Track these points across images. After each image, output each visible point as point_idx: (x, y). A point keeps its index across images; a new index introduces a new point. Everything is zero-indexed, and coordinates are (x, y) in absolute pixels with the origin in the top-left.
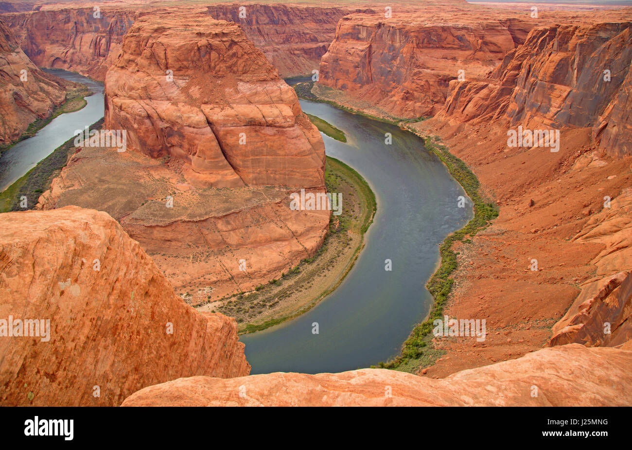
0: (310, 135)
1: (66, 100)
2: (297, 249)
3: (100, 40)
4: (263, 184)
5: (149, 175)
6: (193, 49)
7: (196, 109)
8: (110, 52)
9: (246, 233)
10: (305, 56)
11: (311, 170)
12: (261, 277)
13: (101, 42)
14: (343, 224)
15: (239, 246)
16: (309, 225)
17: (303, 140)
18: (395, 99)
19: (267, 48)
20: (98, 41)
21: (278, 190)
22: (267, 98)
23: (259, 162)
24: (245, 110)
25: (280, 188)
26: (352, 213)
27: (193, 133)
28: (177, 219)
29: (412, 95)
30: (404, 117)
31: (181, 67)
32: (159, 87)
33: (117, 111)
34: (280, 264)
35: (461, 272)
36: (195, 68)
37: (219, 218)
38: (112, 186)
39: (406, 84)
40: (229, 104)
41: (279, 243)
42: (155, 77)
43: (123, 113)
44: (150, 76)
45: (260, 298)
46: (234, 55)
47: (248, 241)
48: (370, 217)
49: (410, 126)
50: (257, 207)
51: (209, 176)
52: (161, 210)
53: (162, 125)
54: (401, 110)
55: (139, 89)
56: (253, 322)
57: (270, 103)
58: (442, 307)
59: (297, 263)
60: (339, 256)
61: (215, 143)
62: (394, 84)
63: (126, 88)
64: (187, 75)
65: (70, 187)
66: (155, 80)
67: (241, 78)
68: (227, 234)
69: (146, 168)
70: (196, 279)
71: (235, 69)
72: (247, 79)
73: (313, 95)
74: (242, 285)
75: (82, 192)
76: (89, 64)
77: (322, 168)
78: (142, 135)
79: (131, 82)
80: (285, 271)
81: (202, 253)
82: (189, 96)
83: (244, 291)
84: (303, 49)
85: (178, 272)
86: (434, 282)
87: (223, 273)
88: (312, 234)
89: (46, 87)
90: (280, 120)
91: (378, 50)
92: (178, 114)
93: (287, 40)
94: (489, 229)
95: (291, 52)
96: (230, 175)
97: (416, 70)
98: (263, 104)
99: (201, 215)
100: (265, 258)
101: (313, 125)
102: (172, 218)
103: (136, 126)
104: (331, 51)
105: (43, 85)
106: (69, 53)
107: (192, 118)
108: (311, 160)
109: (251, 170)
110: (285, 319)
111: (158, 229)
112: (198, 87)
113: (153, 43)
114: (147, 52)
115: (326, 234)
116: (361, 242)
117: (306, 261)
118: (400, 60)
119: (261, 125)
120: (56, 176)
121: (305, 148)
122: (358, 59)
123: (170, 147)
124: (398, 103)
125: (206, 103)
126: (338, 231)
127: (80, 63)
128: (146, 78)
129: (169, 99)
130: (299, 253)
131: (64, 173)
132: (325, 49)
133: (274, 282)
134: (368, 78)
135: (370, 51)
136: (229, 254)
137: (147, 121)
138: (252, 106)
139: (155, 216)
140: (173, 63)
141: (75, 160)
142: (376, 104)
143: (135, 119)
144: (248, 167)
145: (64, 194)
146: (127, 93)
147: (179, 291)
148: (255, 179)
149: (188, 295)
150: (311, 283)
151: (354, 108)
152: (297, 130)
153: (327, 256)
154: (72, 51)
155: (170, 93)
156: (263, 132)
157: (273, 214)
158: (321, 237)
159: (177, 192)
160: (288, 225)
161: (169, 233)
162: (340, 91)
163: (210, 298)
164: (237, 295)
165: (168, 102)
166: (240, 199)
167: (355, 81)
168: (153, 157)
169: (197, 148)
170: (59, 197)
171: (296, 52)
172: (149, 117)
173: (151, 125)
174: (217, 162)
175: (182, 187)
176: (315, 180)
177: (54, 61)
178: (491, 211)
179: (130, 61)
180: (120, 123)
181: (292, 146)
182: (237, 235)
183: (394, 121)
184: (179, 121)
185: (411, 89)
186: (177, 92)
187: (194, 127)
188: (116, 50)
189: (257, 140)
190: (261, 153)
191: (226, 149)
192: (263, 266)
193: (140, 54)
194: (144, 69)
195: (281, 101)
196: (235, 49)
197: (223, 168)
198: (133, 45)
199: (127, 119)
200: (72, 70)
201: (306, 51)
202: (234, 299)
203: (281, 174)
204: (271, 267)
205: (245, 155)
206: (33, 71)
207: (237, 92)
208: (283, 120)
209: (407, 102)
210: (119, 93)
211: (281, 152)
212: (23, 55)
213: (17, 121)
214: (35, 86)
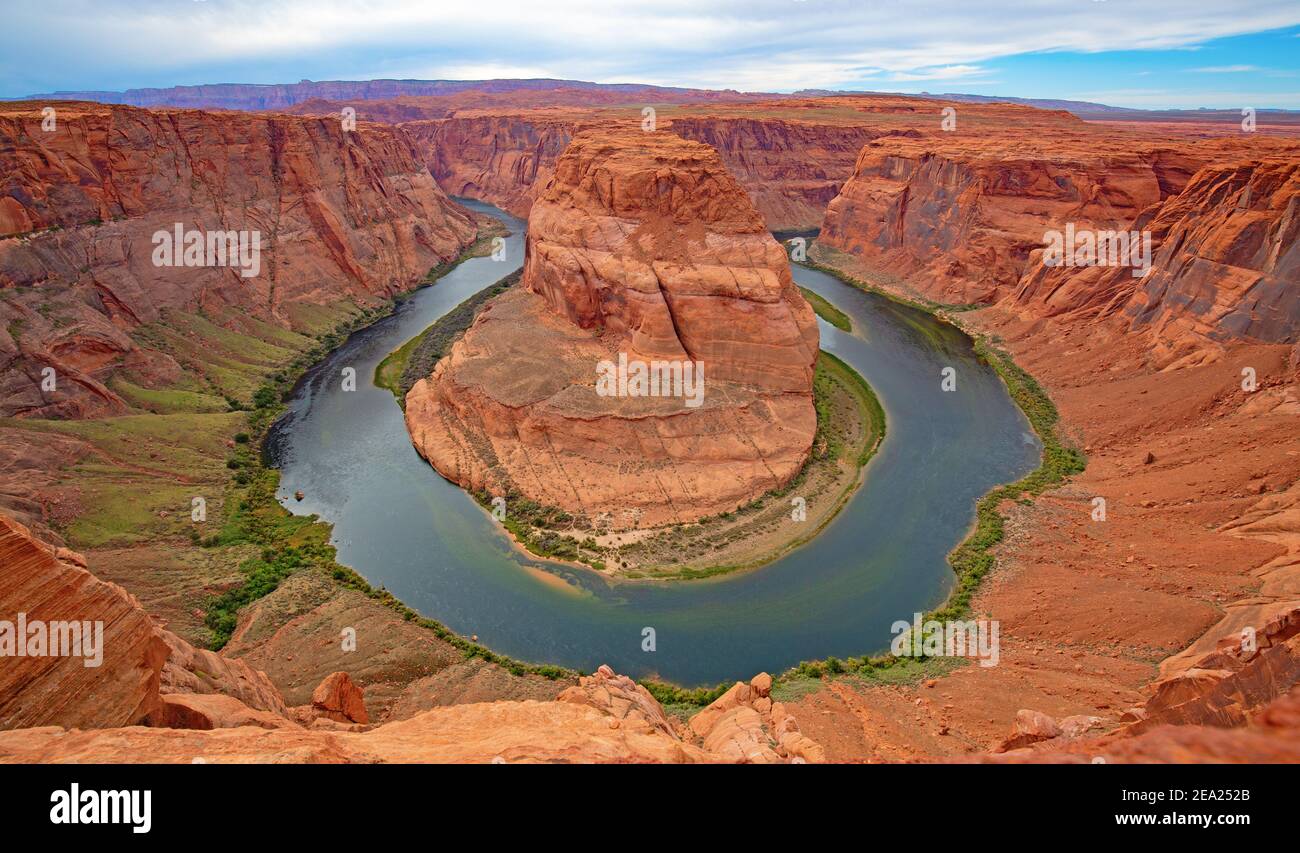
0: (801, 318)
1: (477, 240)
2: (762, 475)
5: (575, 350)
6: (649, 180)
7: (645, 266)
8: (538, 179)
9: (696, 443)
10: (805, 200)
11: (795, 367)
12: (708, 506)
13: (527, 165)
14: (832, 449)
15: (684, 460)
16: (783, 444)
17: (789, 323)
18: (935, 272)
19: (750, 184)
20: (524, 163)
21: (745, 389)
22: (745, 259)
23: (723, 348)
24: (713, 274)
25: (748, 388)
26: (847, 435)
27: (638, 299)
28: (605, 413)
29: (964, 268)
30: (947, 302)
31: (630, 205)
32: (598, 233)
33: (541, 260)
34: (736, 493)
35: (1008, 546)
36: (650, 208)
37: (662, 419)
38: (526, 360)
39: (955, 251)
40: (691, 263)
41: (738, 463)
42: (594, 217)
43: (548, 264)
44: (588, 215)
45: (704, 534)
46: (706, 193)
47: (697, 455)
48: (873, 445)
49: (954, 316)
50: (715, 409)
51: (655, 360)
52: (587, 399)
53: (598, 284)
54: (943, 290)
55: (571, 233)
56: (691, 565)
57: (748, 265)
58: (970, 593)
59: (759, 494)
60: (821, 494)
61: (666, 316)
62: (936, 250)
63: (555, 230)
64: (639, 220)
65: (474, 355)
66: (594, 221)
67: (711, 227)
68: (669, 441)
69: (572, 341)
70: (622, 495)
71: (704, 213)
72: (720, 229)
73: (810, 256)
74: (681, 513)
75: (489, 363)
76: (508, 194)
77: (812, 366)
78: (571, 295)
79: (563, 223)
80: (742, 503)
81: (634, 463)
82: (637, 247)
83: (683, 521)
84: (803, 189)
85: (599, 483)
86: (961, 555)
88: (786, 457)
89: (453, 221)
90: (760, 292)
91: (918, 197)
92: (622, 272)
93: (780, 175)
94: (1064, 489)
95: (785, 193)
97: (977, 230)
98: (738, 267)
99: (638, 412)
100: (716, 481)
101: (806, 303)
102: (600, 410)
103: (564, 283)
104: (845, 193)
105: (449, 217)
106: (484, 178)
107: (640, 279)
109: (711, 358)
110: (734, 568)
111: (580, 423)
112: (650, 236)
113: (597, 170)
114: (587, 182)
115: (807, 460)
116: (856, 478)
117: (772, 493)
118: (953, 213)
119: (732, 297)
120: (459, 339)
121: (791, 335)
122: (885, 209)
123: (606, 315)
124: (939, 279)
125: (659, 259)
126: (824, 458)
127: (497, 192)
128: (583, 219)
129: (610, 250)
130: (763, 481)
131: (469, 336)
132: (835, 191)
133: (725, 516)
134: (897, 238)
135: (905, 196)
136: (669, 469)
137: (579, 277)
138: (723, 269)
139: (578, 405)
140: (620, 199)
141: (484, 321)
142: (903, 279)
143: (564, 274)
144: (707, 354)
145: (466, 364)
146: (557, 238)
147: (597, 509)
148: (716, 371)
149: (610, 515)
150: (776, 526)
151: (868, 282)
152: (782, 309)
153: (804, 491)
154: (488, 174)
155: (612, 242)
156: (734, 306)
157: (735, 423)
158: (798, 463)
160: (754, 441)
161: (594, 431)
162: (851, 256)
163: (637, 523)
164: (673, 525)
165: (610, 253)
167: (875, 241)
168: (582, 326)
169: (641, 321)
170: (460, 367)
171: (792, 193)
172: (582, 272)
173: (584, 283)
174: (667, 342)
176: (800, 382)
177: (465, 186)
178: (1073, 461)
179: (563, 192)
180: (543, 277)
181: (772, 330)
182: (682, 445)
183: (928, 307)
184: (621, 281)
185: (964, 260)
186: (622, 241)
187: (640, 292)
188: (545, 175)
189: (725, 317)
190: (728, 336)
191: (682, 326)
192: (712, 491)
193: (577, 185)
194: (581, 206)
195: (765, 263)
196: (707, 183)
197: (673, 351)
198: (570, 173)
199: (553, 272)
200: (486, 200)
201: (807, 193)
202: (668, 530)
203: (753, 368)
204: (724, 494)
205: (706, 336)
206: (440, 199)
207: (704, 246)
208: (764, 293)
209: (954, 279)
210: (546, 236)
211: (756, 338)
212: (429, 177)
213: (416, 264)
214: (440, 220)
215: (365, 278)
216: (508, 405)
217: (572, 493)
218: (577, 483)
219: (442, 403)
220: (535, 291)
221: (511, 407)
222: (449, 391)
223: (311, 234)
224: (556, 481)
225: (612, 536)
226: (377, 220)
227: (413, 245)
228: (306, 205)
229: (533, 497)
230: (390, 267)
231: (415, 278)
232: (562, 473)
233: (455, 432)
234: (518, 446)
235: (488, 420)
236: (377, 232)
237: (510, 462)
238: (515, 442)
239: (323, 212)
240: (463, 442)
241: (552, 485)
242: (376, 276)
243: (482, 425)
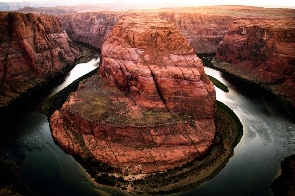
0: (209, 87)
1: (82, 57)
2: (193, 151)
3: (102, 28)
4: (179, 112)
5: (118, 99)
6: (148, 35)
7: (146, 67)
8: (106, 34)
9: (166, 138)
10: (209, 42)
11: (206, 107)
12: (171, 164)
13: (102, 29)
14: (222, 140)
15: (161, 145)
16: (202, 138)
17: (204, 90)
18: (261, 70)
19: (188, 36)
20: (101, 28)
21: (186, 116)
22: (186, 64)
23: (178, 99)
24: (173, 70)
25: (188, 115)
26: (228, 135)
27: (143, 79)
28: (129, 125)
29: (272, 69)
30: (265, 82)
31: (141, 44)
32: (128, 54)
33: (106, 64)
34: (183, 159)
36: (148, 45)
37: (152, 128)
38: (98, 103)
39: (268, 62)
40: (164, 66)
41: (184, 146)
42: (127, 48)
43: (108, 66)
44: (124, 47)
45: (169, 176)
46: (170, 39)
47: (166, 143)
49: (269, 87)
50: (174, 124)
51: (149, 104)
52: (122, 119)
53: (127, 74)
54: (264, 77)
55: (118, 54)
56: (163, 189)
57: (188, 67)
59: (192, 159)
60: (217, 159)
61: (155, 86)
62: (260, 62)
63: (112, 53)
64: (144, 48)
65: (78, 101)
66: (127, 50)
67: (173, 52)
68: (155, 137)
69: (117, 96)
70: (135, 159)
71: (170, 47)
72: (176, 53)
73: (212, 64)
74: (159, 167)
75: (83, 104)
76: (95, 40)
77: (213, 106)
78: (117, 78)
79: (115, 50)
80: (185, 163)
81: (140, 146)
82: (143, 59)
83: (160, 170)
84: (208, 38)
85: (126, 154)
87: (150, 159)
88: (203, 144)
89: (73, 50)
90: (192, 77)
91: (252, 41)
92: (137, 69)
93: (200, 33)
95: (202, 40)
96: (161, 105)
97: (275, 54)
98: (183, 67)
99: (142, 125)
100: (174, 153)
101: (210, 81)
102: (127, 124)
103: (114, 73)
104: (224, 40)
105: (72, 48)
106: (86, 34)
107: (144, 72)
108: (207, 101)
109: (172, 103)
111: (118, 129)
112: (149, 55)
113: (128, 31)
114: (124, 35)
115: (212, 145)
117: (197, 159)
118: (266, 48)
119: (181, 79)
120: (72, 95)
121: (204, 94)
122: (240, 46)
123: (131, 86)
124: (262, 73)
125: (152, 64)
126: (219, 144)
127: (91, 39)
128: (122, 49)
129: (133, 60)
130: (193, 154)
131: (76, 94)
132: (221, 39)
133: (178, 168)
134: (245, 57)
135: (247, 41)
136: (155, 149)
137: (120, 71)
138: (177, 68)
139: (118, 122)
140: (137, 41)
141: (82, 88)
142: (248, 72)
143: (114, 69)
144: (171, 101)
145: (74, 105)
146: (112, 56)
147: (125, 165)
148: (174, 108)
149: (130, 167)
150: (199, 172)
151: (235, 73)
152: (201, 84)
153: (210, 158)
154: (88, 33)
155: (134, 57)
156: (182, 82)
157: (182, 129)
158: (208, 146)
159: (131, 110)
160: (190, 137)
161: (124, 132)
162: (228, 63)
163: (141, 171)
164: (156, 172)
165: (132, 62)
166: (164, 119)
167: (237, 58)
168: (120, 90)
169: (144, 88)
170: (72, 106)
171: (205, 40)
172: (121, 69)
173: (122, 73)
174: (155, 96)
175: (135, 108)
176: (209, 113)
177: (79, 37)
179: (115, 39)
180: (106, 71)
181: (197, 92)
182: (160, 139)
183: (258, 83)
184: (137, 72)
185: (271, 65)
186: (137, 57)
187: (144, 76)
188: (109, 33)
189: (178, 87)
190: (179, 94)
191: (161, 90)
192: (173, 158)
193: (120, 36)
194: (122, 44)
195: (194, 66)
196: (171, 36)
197: (157, 100)
198: (118, 32)
199: (110, 69)
200: (86, 42)
201: (210, 40)
202: (154, 174)
203: (189, 107)
204: (177, 159)
205: (170, 94)
206: (69, 42)
207: (170, 59)
208: (194, 77)
209: (268, 73)
210: (108, 55)
211: (190, 95)
212: (66, 34)
213: (58, 65)
214: (69, 49)
215: (39, 71)
216: (90, 121)
217: (114, 158)
218: (117, 154)
219: (64, 120)
220: (103, 76)
221: (91, 122)
222: (67, 115)
223: (20, 55)
224: (108, 153)
225: (130, 176)
226: (45, 49)
227: (58, 59)
228: (20, 44)
229: (99, 159)
230: (48, 67)
231: (57, 71)
232: (110, 150)
233: (69, 132)
234: (93, 138)
235: (82, 127)
236: (45, 54)
237: (89, 144)
238: (92, 136)
239: (26, 47)
240: (71, 136)
241: (106, 154)
242: (43, 70)
243: (79, 129)
